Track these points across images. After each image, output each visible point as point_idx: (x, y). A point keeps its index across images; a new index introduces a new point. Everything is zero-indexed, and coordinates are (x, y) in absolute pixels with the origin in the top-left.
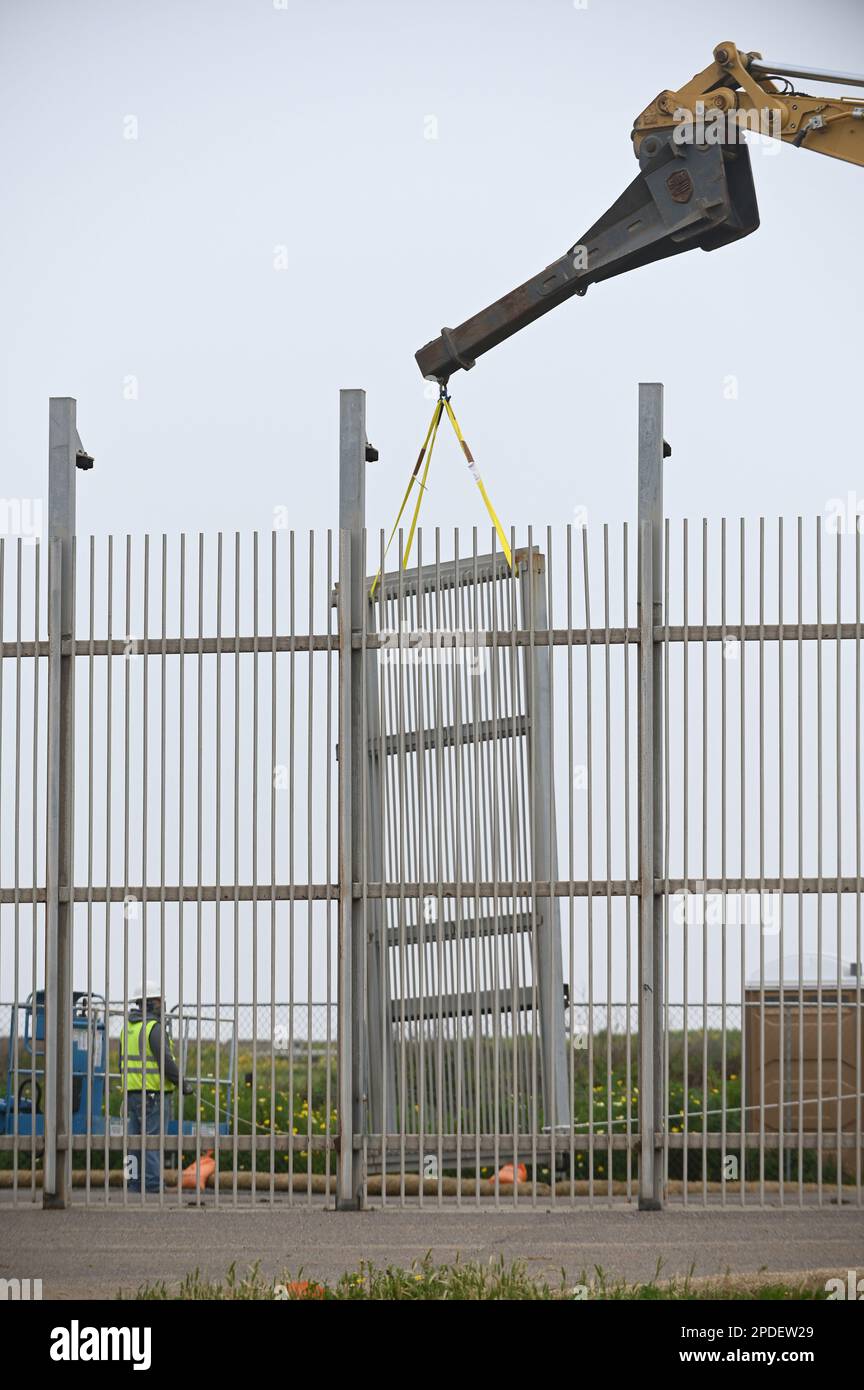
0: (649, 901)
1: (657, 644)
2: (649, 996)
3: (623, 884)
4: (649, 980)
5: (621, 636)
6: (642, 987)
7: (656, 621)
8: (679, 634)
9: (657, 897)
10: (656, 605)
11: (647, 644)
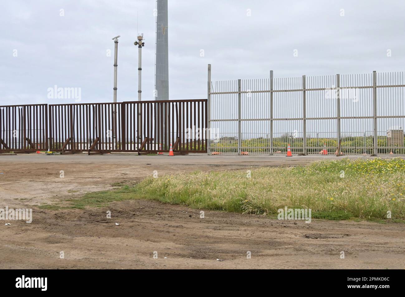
0: (375, 119)
1: (375, 88)
2: (375, 130)
3: (371, 117)
4: (375, 128)
5: (371, 87)
6: (374, 129)
7: (375, 85)
8: (378, 87)
9: (376, 118)
10: (375, 83)
11: (374, 88)
